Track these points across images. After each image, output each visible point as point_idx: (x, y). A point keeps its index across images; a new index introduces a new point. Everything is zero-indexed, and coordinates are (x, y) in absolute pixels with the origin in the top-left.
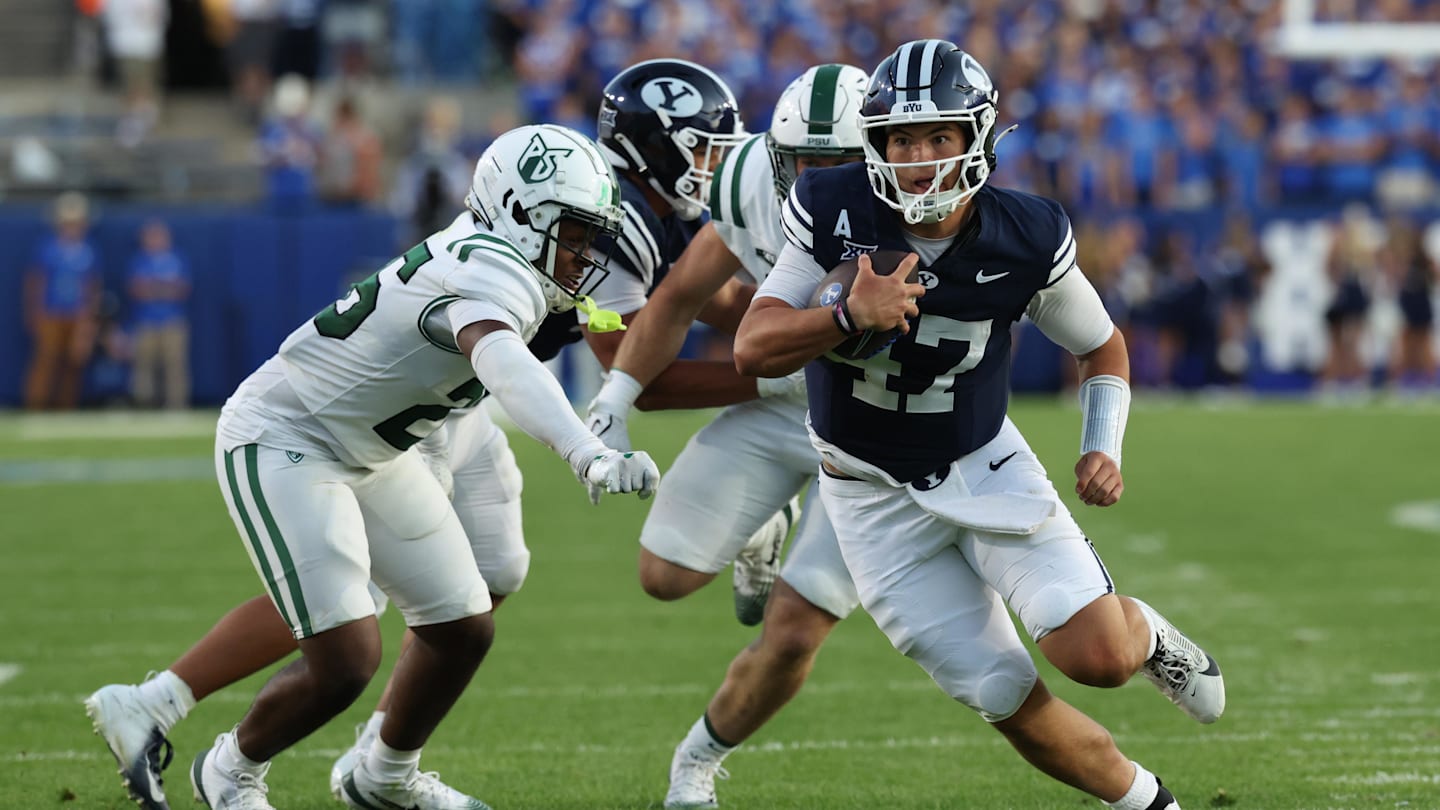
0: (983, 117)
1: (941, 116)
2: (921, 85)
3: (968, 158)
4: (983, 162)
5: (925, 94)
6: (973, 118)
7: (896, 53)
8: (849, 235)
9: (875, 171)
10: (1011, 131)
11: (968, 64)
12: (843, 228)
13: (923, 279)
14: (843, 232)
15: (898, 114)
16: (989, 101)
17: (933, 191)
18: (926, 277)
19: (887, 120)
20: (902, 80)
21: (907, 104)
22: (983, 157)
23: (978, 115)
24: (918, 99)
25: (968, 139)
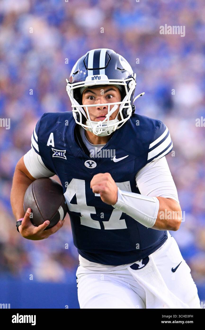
0: (130, 85)
1: (110, 82)
2: (100, 67)
3: (122, 104)
4: (130, 107)
5: (102, 72)
6: (125, 84)
7: (87, 54)
8: (53, 146)
9: (76, 111)
10: (141, 95)
11: (122, 60)
12: (51, 142)
13: (89, 164)
14: (51, 144)
15: (89, 82)
16: (133, 77)
17: (107, 120)
18: (91, 163)
19: (84, 84)
20: (90, 65)
21: (93, 76)
22: (130, 104)
23: (128, 83)
24: (99, 74)
25: (123, 94)
